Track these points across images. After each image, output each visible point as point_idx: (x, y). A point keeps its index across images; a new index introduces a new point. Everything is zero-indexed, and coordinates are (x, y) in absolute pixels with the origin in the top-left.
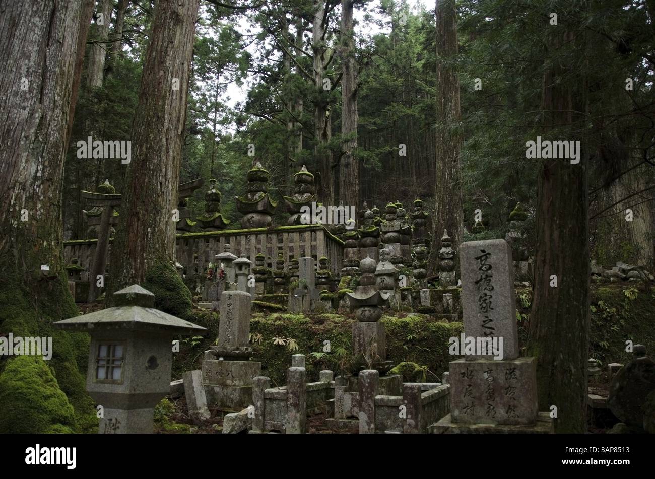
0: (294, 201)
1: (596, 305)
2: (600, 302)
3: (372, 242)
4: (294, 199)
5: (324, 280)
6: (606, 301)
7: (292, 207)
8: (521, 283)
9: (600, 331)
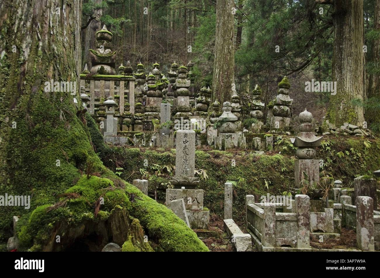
0: (97, 54)
1: (349, 150)
2: (352, 149)
3: (159, 93)
4: (97, 52)
5: (140, 121)
6: (355, 148)
7: (96, 59)
8: (285, 132)
9: (353, 168)
